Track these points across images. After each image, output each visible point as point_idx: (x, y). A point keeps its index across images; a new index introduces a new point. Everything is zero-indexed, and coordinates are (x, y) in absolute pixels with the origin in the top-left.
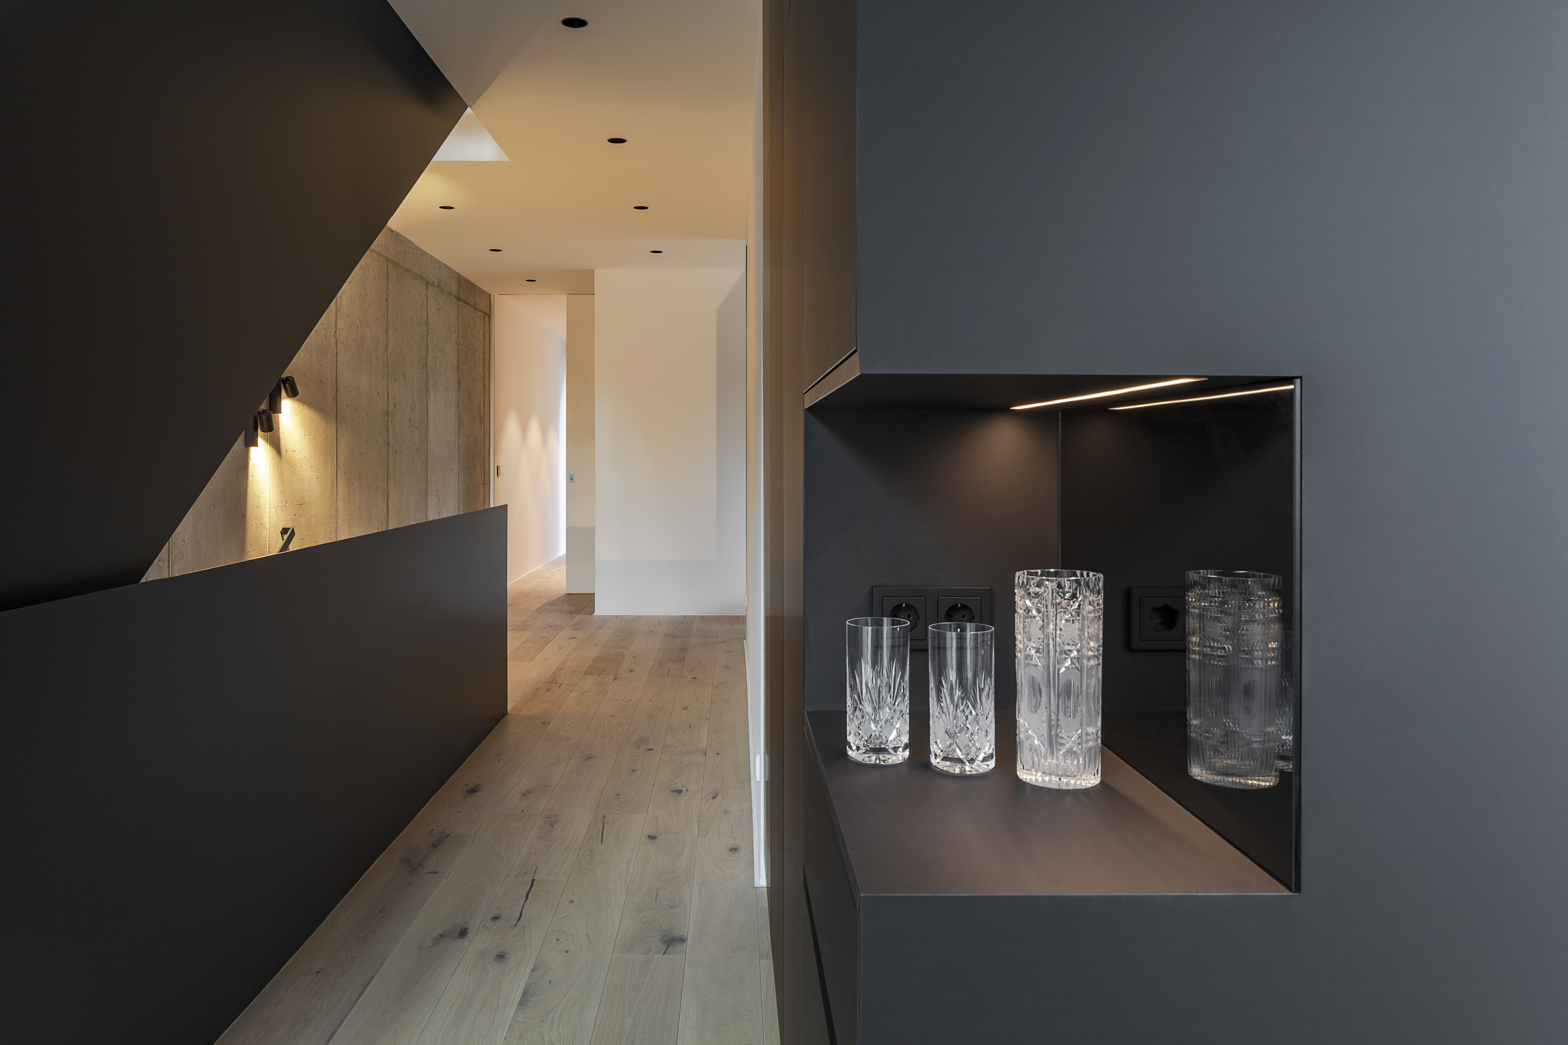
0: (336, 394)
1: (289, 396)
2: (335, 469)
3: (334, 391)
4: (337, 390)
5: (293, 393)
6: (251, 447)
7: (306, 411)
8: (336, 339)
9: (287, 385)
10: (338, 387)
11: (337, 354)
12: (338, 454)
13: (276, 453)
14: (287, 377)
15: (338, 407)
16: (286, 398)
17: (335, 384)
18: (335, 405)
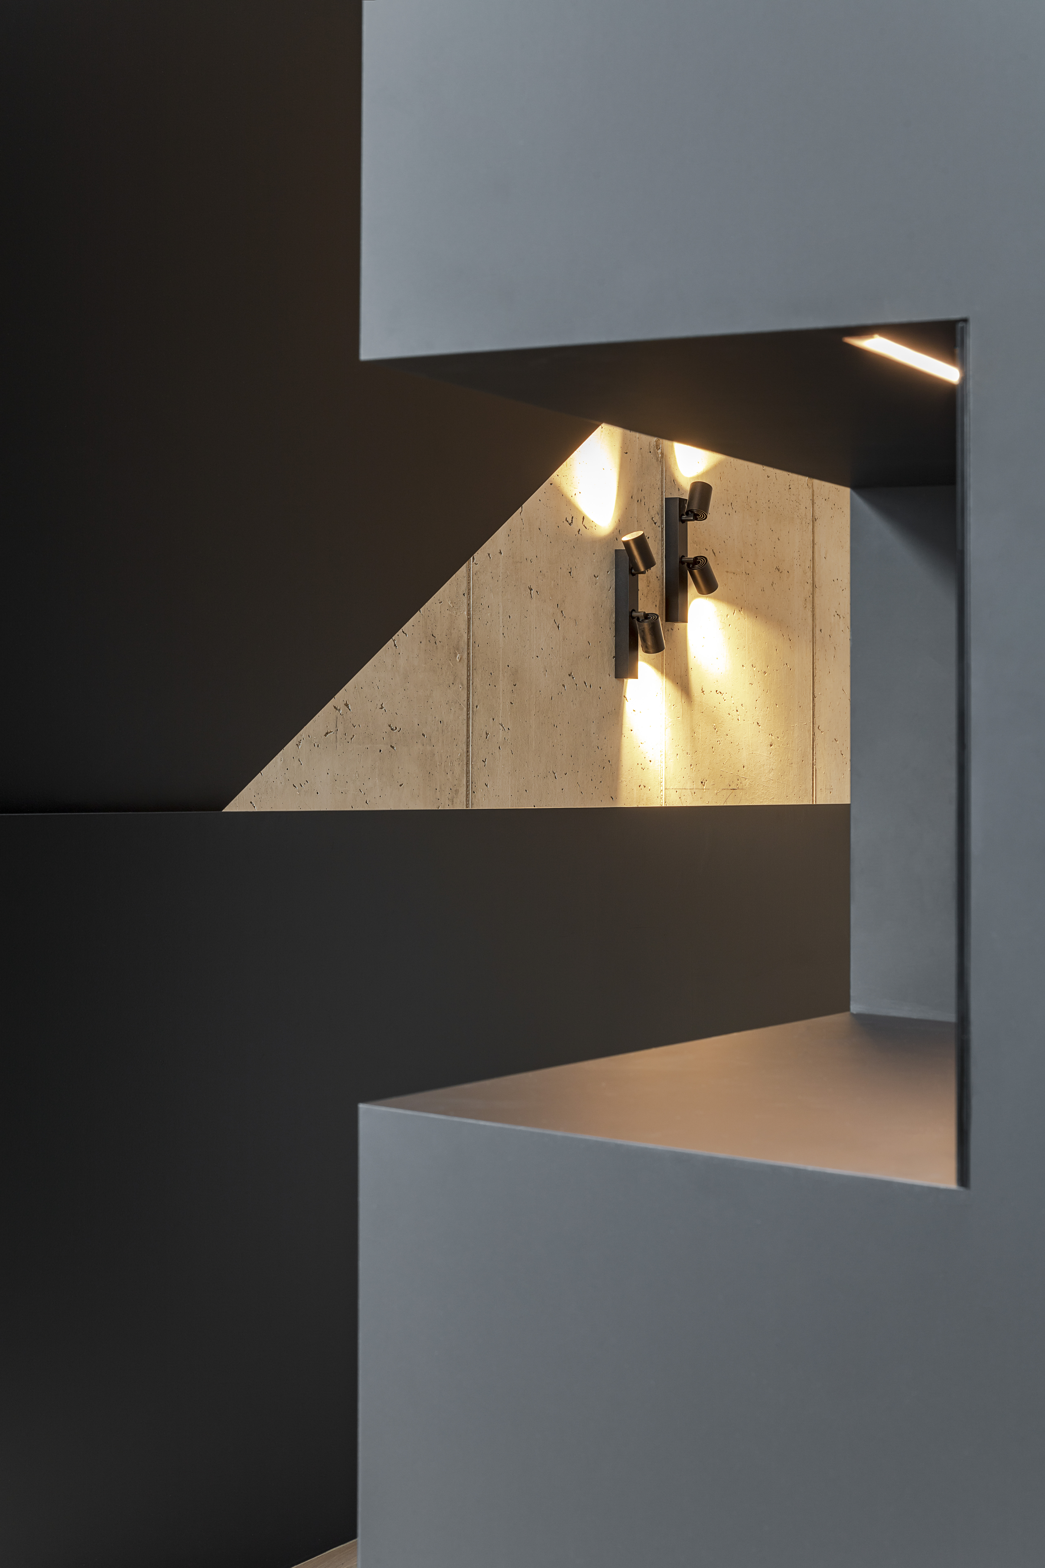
0: (813, 594)
1: (701, 592)
2: (809, 731)
3: (809, 587)
4: (814, 586)
5: (709, 586)
6: (627, 677)
7: (741, 622)
8: (813, 491)
9: (695, 571)
10: (816, 579)
11: (814, 520)
12: (817, 705)
13: (680, 694)
14: (696, 558)
15: (817, 616)
16: (698, 597)
17: (810, 574)
18: (810, 614)
